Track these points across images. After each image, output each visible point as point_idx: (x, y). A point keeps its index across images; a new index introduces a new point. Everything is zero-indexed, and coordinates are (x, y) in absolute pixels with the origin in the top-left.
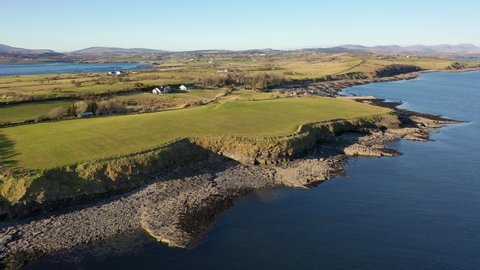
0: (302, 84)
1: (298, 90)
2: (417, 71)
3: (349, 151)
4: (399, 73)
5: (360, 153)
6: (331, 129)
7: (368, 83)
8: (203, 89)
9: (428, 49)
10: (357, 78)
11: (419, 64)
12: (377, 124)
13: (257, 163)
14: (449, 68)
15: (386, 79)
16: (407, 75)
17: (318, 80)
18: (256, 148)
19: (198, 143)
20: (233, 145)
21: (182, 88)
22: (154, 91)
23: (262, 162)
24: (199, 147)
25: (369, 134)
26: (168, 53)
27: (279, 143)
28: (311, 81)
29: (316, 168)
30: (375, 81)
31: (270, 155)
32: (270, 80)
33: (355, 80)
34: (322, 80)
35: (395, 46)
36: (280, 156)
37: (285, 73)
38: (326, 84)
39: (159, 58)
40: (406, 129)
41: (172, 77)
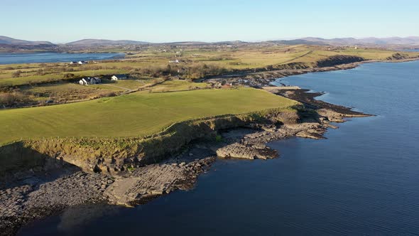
0: (240, 75)
1: (234, 80)
2: (360, 61)
3: (221, 153)
4: (341, 63)
5: (232, 155)
6: (212, 126)
7: (306, 72)
8: (135, 78)
9: (379, 41)
10: (298, 68)
11: (362, 55)
12: (273, 119)
13: (97, 170)
14: (390, 58)
15: (325, 68)
16: (348, 65)
17: (258, 70)
18: (98, 153)
19: (34, 147)
20: (73, 150)
21: (114, 78)
22: (81, 81)
23: (104, 169)
24: (35, 152)
25: (260, 130)
26: (148, 45)
27: (127, 147)
28: (252, 71)
29: (164, 177)
30: (314, 71)
31: (113, 161)
32: (208, 70)
33: (295, 70)
34: (263, 70)
35: (350, 39)
36: (126, 161)
37: (231, 64)
38: (265, 74)
39: (137, 49)
40: (304, 124)
41: (114, 68)
